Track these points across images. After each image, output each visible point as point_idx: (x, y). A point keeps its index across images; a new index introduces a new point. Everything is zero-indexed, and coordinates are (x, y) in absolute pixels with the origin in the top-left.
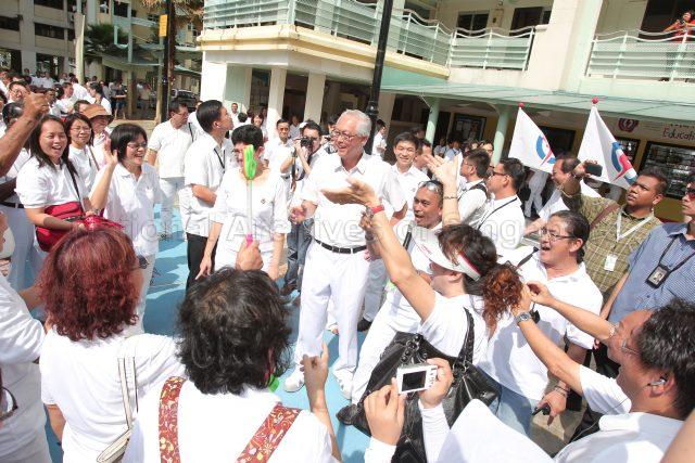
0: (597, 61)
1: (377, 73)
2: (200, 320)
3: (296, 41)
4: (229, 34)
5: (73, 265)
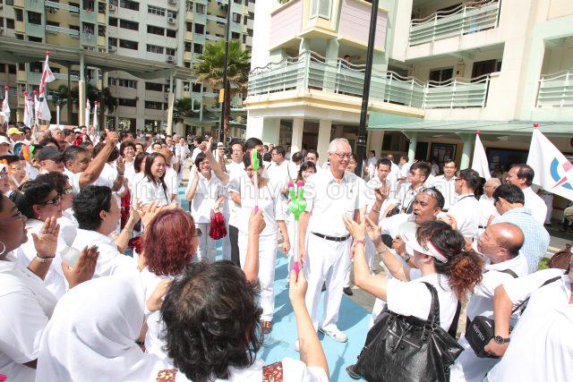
4: (264, 98)
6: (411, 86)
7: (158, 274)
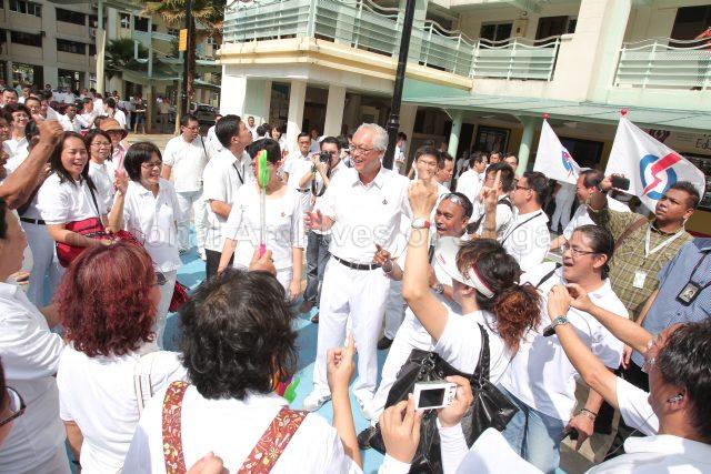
0: (625, 70)
1: (398, 85)
2: (199, 323)
3: (315, 54)
5: (93, 281)
6: (456, 45)
7: (90, 355)
